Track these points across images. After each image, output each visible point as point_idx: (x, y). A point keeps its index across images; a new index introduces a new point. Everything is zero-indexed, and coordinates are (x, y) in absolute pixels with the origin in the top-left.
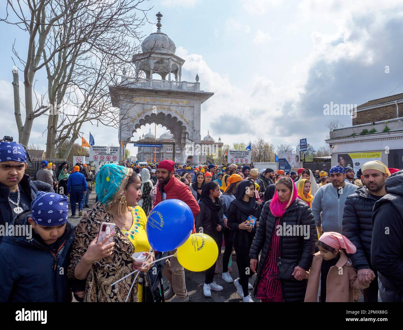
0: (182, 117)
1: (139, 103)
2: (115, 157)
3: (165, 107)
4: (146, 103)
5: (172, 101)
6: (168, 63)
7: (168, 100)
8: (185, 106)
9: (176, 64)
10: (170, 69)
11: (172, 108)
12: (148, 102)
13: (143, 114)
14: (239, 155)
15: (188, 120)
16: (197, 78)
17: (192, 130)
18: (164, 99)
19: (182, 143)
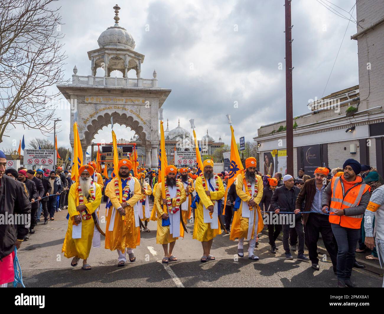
0: (138, 116)
1: (90, 103)
2: (50, 160)
3: (120, 106)
4: (98, 103)
5: (127, 100)
6: (124, 59)
7: (122, 98)
8: (141, 105)
9: (134, 60)
10: (126, 65)
11: (126, 107)
12: (101, 102)
13: (96, 114)
14: (187, 156)
15: (144, 119)
16: (155, 74)
17: (149, 130)
18: (118, 98)
19: (147, 144)
